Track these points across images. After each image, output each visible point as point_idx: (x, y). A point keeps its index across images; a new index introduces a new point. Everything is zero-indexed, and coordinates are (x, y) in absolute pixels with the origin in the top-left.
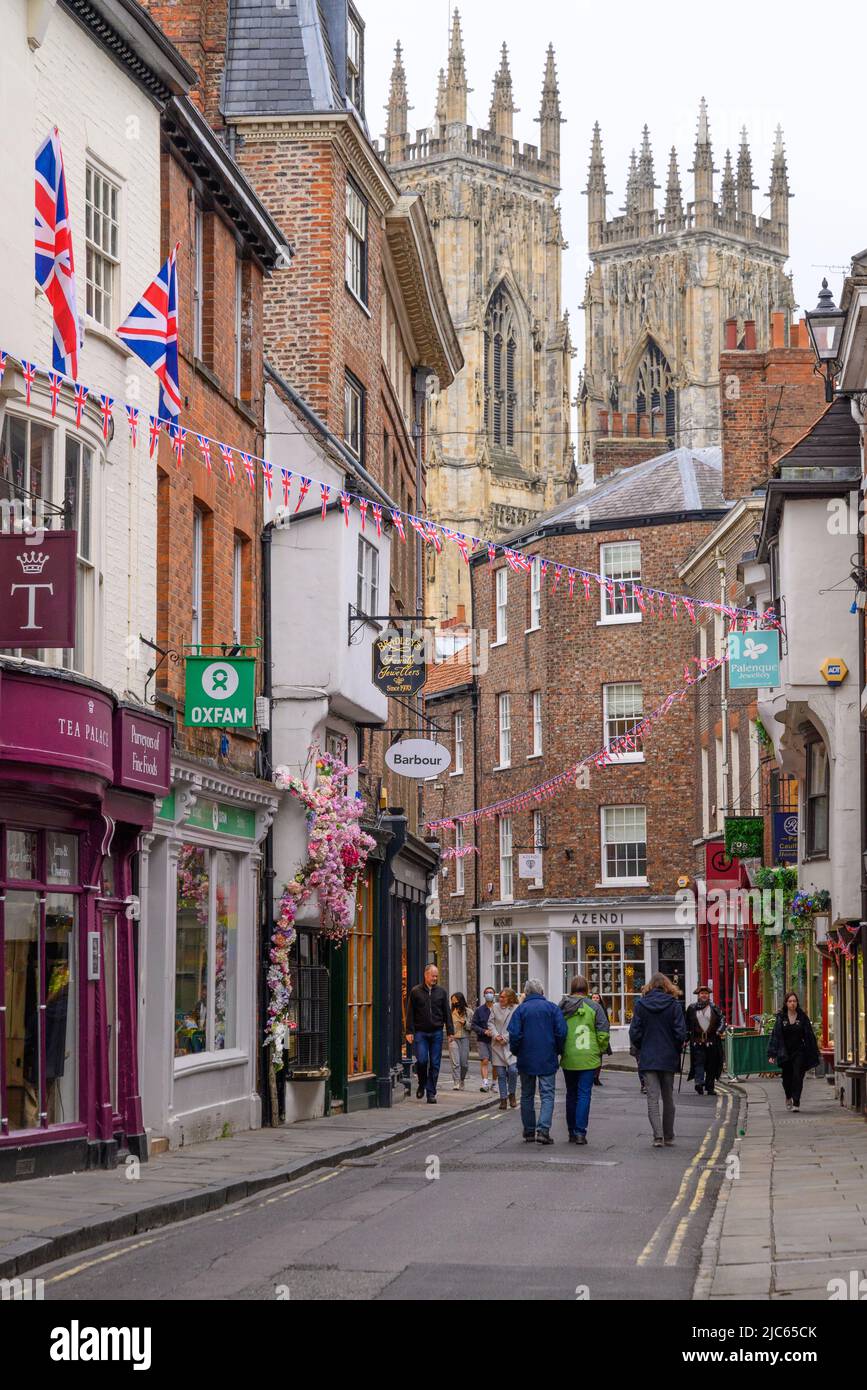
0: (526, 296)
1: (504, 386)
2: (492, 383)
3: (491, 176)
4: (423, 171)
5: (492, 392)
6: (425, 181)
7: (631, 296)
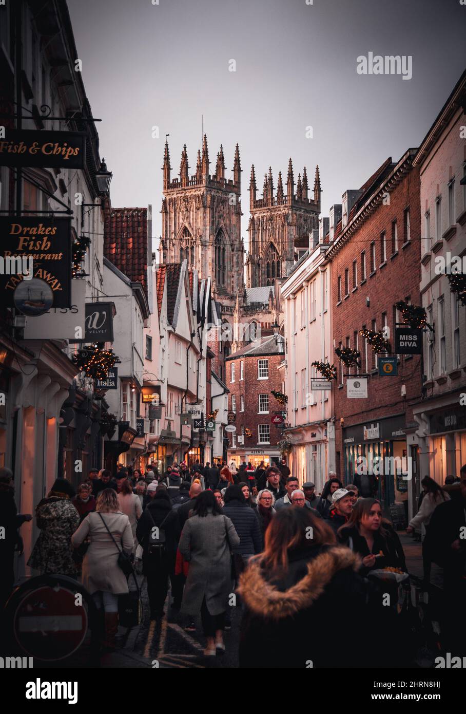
0: (229, 233)
1: (221, 264)
2: (217, 263)
3: (217, 192)
4: (194, 190)
5: (217, 266)
6: (194, 194)
7: (265, 228)
